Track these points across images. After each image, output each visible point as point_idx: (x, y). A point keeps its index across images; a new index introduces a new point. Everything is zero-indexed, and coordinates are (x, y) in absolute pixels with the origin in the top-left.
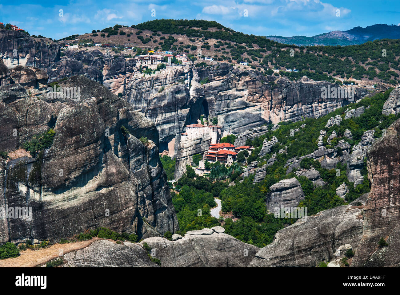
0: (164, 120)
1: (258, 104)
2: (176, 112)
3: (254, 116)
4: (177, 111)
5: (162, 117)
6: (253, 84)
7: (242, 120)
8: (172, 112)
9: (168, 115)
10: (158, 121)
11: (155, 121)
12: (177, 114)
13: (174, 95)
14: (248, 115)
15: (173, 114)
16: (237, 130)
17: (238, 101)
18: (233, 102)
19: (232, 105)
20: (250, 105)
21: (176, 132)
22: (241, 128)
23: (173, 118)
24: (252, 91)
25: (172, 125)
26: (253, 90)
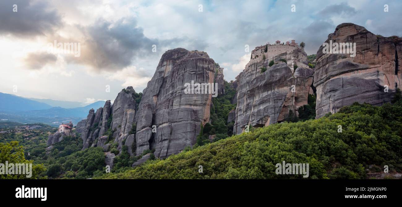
0: (260, 101)
1: (372, 66)
2: (273, 91)
3: (367, 82)
4: (274, 89)
5: (259, 97)
6: (362, 37)
7: (347, 88)
8: (268, 91)
9: (265, 94)
10: (255, 102)
11: (253, 102)
12: (274, 93)
13: (272, 73)
14: (356, 81)
15: (270, 92)
16: (339, 103)
17: (341, 63)
18: (332, 65)
19: (331, 69)
20: (359, 68)
21: (271, 112)
22: (346, 99)
23: (269, 97)
24: (361, 48)
25: (267, 105)
26: (363, 46)
